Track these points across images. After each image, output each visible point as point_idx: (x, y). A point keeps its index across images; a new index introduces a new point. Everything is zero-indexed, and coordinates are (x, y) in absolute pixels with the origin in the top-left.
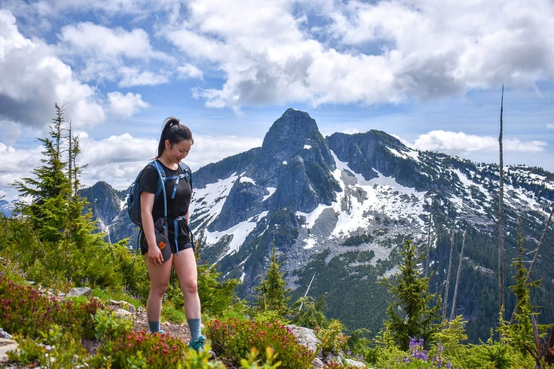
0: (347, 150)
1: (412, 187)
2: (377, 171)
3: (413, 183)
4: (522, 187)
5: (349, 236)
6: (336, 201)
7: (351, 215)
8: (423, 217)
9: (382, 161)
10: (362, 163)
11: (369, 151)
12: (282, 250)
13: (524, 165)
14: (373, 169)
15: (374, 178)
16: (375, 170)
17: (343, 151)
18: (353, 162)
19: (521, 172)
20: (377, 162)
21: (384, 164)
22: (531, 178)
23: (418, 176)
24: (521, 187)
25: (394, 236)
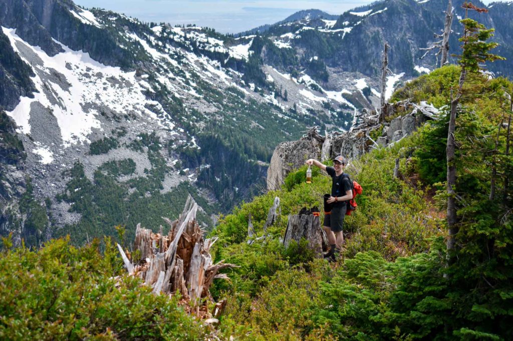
0: (11, 10)
1: (116, 66)
2: (59, 43)
3: (116, 61)
4: (205, 56)
5: (89, 142)
6: (37, 91)
7: (69, 112)
8: (151, 107)
9: (66, 29)
10: (38, 32)
11: (45, 14)
12: (20, 169)
13: (194, 25)
14: (53, 39)
15: (60, 53)
16: (56, 42)
17: (6, 13)
18: (24, 30)
19: (197, 36)
20: (58, 30)
21: (70, 33)
22: (210, 44)
23: (121, 52)
24: (203, 56)
25: (138, 136)
